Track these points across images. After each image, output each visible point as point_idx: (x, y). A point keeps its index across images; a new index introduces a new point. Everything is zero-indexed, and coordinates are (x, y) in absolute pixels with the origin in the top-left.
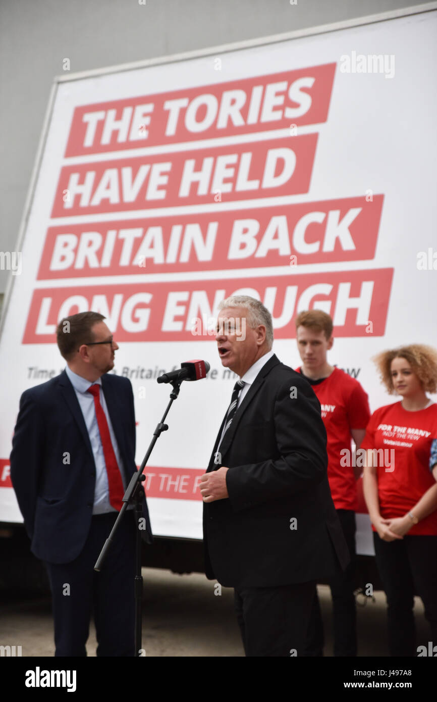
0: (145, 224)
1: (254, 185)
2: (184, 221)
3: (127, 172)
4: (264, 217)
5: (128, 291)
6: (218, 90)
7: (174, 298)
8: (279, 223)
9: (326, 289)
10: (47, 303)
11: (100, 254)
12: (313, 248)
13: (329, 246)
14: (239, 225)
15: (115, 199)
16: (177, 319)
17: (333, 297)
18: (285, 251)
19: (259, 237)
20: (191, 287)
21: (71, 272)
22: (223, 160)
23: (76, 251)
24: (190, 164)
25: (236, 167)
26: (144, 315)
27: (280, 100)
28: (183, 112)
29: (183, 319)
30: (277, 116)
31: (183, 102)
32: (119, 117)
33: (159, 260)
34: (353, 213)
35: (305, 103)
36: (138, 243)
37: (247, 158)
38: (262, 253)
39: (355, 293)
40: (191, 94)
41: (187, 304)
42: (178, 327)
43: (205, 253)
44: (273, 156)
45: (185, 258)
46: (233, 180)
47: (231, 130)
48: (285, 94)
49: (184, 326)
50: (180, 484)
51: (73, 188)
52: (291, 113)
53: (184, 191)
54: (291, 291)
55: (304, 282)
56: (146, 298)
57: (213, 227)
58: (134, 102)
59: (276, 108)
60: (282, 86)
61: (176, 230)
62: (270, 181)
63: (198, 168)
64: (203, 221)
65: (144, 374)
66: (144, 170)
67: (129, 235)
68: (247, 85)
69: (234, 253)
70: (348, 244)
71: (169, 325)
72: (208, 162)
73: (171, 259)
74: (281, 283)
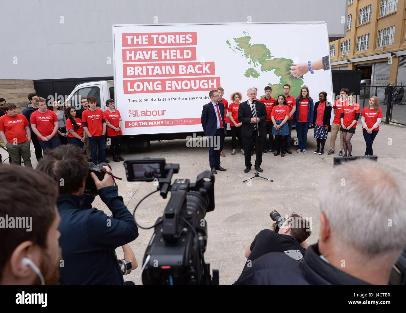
0: (154, 65)
1: (182, 57)
2: (165, 65)
3: (144, 52)
4: (187, 65)
5: (154, 81)
6: (167, 34)
7: (167, 82)
8: (190, 66)
9: (206, 81)
10: (129, 84)
11: (142, 71)
12: (201, 72)
13: (204, 72)
14: (180, 67)
15: (143, 58)
16: (169, 87)
17: (208, 82)
18: (194, 72)
19: (186, 69)
20: (172, 80)
21: (134, 76)
22: (172, 51)
23: (134, 71)
24: (163, 52)
25: (176, 53)
26: (160, 86)
27: (184, 39)
28: (157, 39)
29: (171, 87)
30: (184, 42)
31: (157, 36)
32: (138, 38)
33: (160, 73)
34: (208, 65)
35: (191, 41)
36: (153, 70)
37: (178, 51)
38: (188, 73)
39: (212, 82)
40: (159, 34)
41: (171, 84)
42: (170, 89)
43: (173, 72)
44: (185, 51)
45: (168, 73)
46: (176, 56)
47: (172, 44)
48: (185, 37)
49: (172, 89)
50: (180, 122)
51: (128, 55)
52: (187, 42)
53: (163, 58)
54: (197, 81)
55: (200, 79)
56: (160, 82)
57: (174, 67)
58: (142, 34)
59: (183, 40)
60: (184, 36)
61: (163, 67)
62: (186, 57)
63: (166, 52)
64: (171, 65)
65: (164, 100)
66: (150, 52)
67: (150, 68)
68: (175, 34)
69: (181, 73)
70: (208, 72)
71: (167, 88)
72: (168, 51)
73: (164, 73)
74: (195, 80)
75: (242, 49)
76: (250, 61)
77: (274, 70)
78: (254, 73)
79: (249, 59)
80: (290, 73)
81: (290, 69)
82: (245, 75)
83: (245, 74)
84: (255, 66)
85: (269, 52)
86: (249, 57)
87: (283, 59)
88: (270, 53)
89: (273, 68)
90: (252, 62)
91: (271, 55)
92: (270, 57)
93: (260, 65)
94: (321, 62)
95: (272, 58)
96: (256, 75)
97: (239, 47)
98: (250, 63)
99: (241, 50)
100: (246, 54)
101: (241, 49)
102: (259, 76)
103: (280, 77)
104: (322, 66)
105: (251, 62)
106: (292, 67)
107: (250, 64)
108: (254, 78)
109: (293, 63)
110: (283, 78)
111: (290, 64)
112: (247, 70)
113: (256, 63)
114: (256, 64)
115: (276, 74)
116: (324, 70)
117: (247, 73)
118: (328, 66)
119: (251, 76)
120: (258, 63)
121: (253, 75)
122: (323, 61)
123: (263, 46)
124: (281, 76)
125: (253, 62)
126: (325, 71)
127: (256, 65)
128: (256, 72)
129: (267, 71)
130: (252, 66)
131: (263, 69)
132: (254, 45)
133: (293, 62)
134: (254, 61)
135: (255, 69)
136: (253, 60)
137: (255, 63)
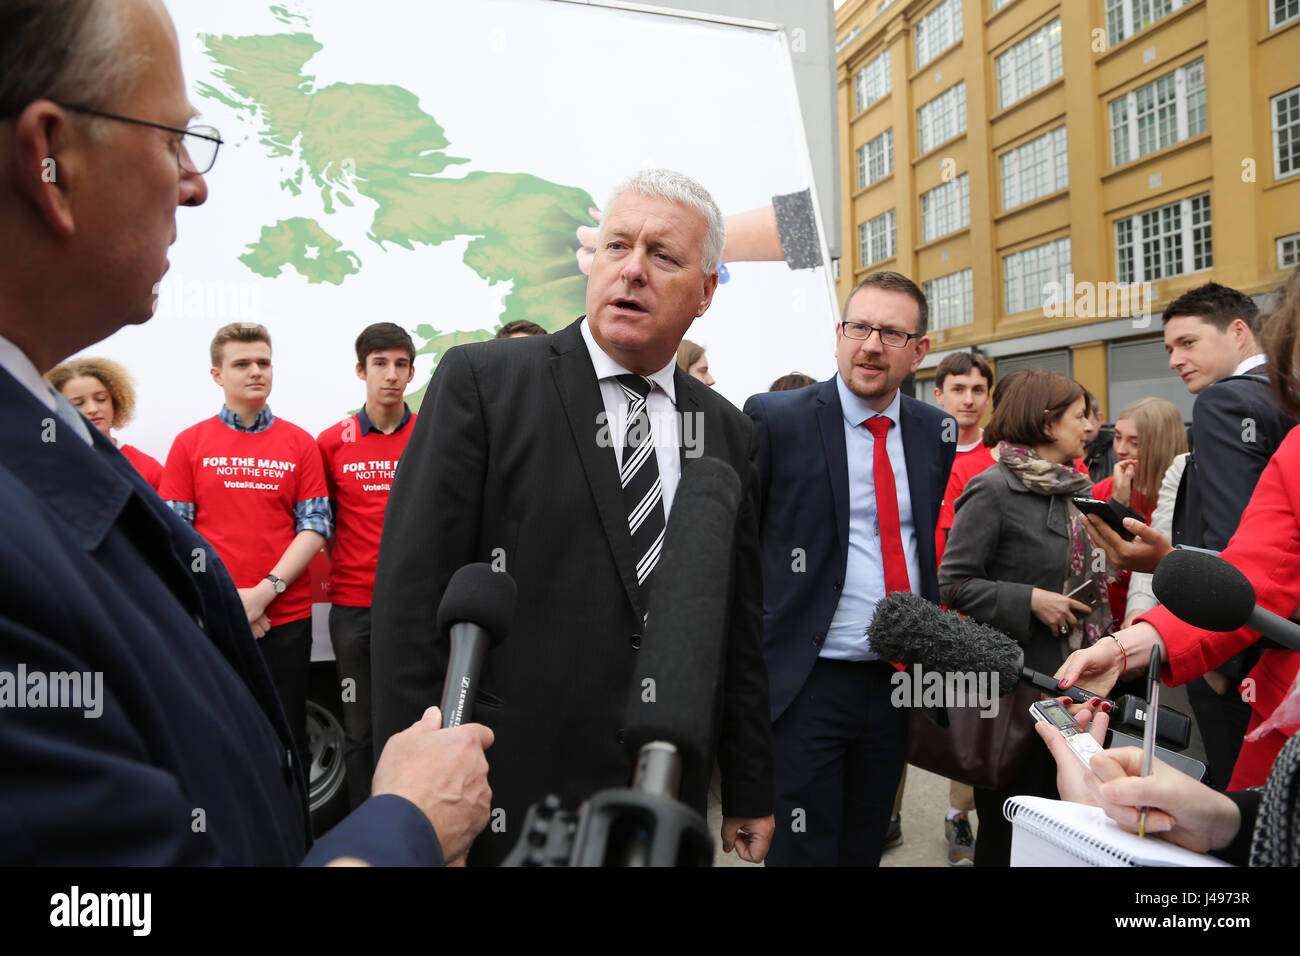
75: (249, 101)
76: (300, 172)
77: (462, 241)
78: (312, 253)
79: (292, 164)
80: (574, 269)
81: (576, 246)
82: (243, 259)
83: (249, 251)
84: (329, 210)
85: (434, 134)
86: (290, 153)
87: (527, 184)
88: (445, 143)
89: (456, 229)
90: (307, 178)
91: (448, 152)
92: (441, 162)
93: (367, 207)
94: (770, 220)
95: (452, 172)
96: (333, 265)
97: (226, 89)
98: (293, 186)
99: (239, 105)
100: (271, 132)
101: (238, 98)
102: (355, 271)
103: (505, 287)
104: (776, 246)
105: (299, 181)
106: (583, 233)
107: (296, 192)
108: (310, 282)
109: (591, 211)
110: (527, 293)
111: (576, 212)
112: (266, 230)
113: (336, 188)
114: (341, 196)
115: (478, 269)
116: (793, 266)
117: (262, 245)
118: (812, 245)
119: (288, 269)
120: (352, 193)
121: (303, 265)
122: (780, 216)
123: (403, 100)
124: (510, 284)
125: (319, 182)
126: (798, 272)
127: (336, 204)
128: (329, 245)
129: (417, 245)
130: (308, 204)
131: (382, 232)
132: (339, 86)
133: (594, 206)
134: (323, 176)
135: (331, 226)
136: (315, 173)
137: (329, 188)
